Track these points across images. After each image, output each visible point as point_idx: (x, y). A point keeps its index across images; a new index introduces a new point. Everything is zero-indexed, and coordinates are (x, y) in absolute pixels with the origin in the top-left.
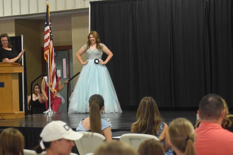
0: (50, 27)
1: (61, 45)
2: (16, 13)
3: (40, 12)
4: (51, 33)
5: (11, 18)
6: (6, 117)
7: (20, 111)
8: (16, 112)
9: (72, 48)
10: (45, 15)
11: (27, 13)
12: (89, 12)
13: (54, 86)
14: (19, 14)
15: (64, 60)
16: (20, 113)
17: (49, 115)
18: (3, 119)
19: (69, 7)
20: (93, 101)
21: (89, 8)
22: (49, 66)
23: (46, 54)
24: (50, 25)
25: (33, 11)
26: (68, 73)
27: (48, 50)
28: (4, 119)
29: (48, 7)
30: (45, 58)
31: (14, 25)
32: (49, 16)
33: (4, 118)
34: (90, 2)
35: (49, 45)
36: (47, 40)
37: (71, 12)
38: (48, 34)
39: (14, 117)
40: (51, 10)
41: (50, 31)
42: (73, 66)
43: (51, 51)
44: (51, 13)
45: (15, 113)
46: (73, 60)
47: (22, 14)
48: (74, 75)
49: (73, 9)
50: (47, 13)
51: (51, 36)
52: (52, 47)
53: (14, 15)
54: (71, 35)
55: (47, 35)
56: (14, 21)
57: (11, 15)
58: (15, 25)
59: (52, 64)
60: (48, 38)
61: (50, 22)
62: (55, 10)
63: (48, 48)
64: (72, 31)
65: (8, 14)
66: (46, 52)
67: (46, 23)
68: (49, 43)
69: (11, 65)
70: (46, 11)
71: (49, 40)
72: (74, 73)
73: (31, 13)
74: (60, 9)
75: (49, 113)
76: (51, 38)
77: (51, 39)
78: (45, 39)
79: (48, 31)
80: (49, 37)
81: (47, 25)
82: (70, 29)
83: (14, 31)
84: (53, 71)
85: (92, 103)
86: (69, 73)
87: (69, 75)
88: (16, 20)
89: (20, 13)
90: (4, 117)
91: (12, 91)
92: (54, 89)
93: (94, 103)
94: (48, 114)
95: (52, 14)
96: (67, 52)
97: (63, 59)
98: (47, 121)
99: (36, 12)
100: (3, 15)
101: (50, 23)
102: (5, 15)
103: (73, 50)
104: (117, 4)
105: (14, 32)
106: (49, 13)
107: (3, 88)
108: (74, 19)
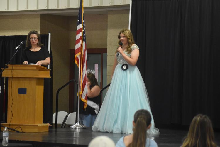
0: (83, 25)
1: (94, 47)
2: (43, 7)
3: (71, 7)
4: (83, 33)
6: (27, 130)
7: (43, 123)
8: (39, 125)
9: (106, 52)
10: (78, 11)
11: (56, 8)
12: (129, 10)
13: (84, 96)
14: (46, 9)
15: (97, 66)
16: (43, 126)
17: (77, 130)
18: (23, 132)
19: (106, 3)
21: (129, 5)
22: (79, 72)
23: (77, 57)
24: (83, 23)
25: (63, 6)
27: (80, 53)
28: (25, 132)
30: (76, 62)
32: (83, 12)
33: (24, 132)
35: (81, 47)
36: (78, 41)
37: (108, 9)
38: (81, 34)
39: (36, 130)
40: (85, 5)
41: (83, 30)
43: (83, 54)
44: (85, 8)
45: (37, 126)
46: (108, 66)
47: (50, 8)
48: (108, 84)
49: (111, 5)
50: (80, 9)
51: (84, 36)
52: (84, 50)
53: (40, 9)
54: (107, 36)
55: (79, 34)
56: (39, 16)
57: (36, 9)
58: (40, 21)
59: (84, 70)
60: (80, 39)
61: (84, 19)
62: (88, 6)
63: (79, 50)
64: (108, 31)
65: (32, 7)
66: (78, 55)
67: (78, 21)
68: (81, 45)
69: (35, 68)
70: (79, 7)
71: (81, 41)
72: (107, 82)
73: (60, 7)
74: (95, 3)
75: (77, 128)
76: (84, 38)
77: (84, 40)
78: (76, 39)
79: (80, 30)
80: (81, 37)
81: (80, 23)
82: (105, 29)
84: (84, 77)
85: (139, 119)
86: (101, 81)
88: (41, 15)
89: (48, 6)
90: (24, 130)
91: (35, 99)
92: (84, 99)
93: (141, 119)
94: (75, 128)
95: (86, 10)
96: (100, 56)
97: (95, 64)
98: (75, 136)
99: (67, 7)
100: (27, 9)
101: (83, 21)
102: (30, 9)
103: (108, 54)
105: (39, 30)
106: (83, 9)
107: (25, 95)
108: (111, 18)
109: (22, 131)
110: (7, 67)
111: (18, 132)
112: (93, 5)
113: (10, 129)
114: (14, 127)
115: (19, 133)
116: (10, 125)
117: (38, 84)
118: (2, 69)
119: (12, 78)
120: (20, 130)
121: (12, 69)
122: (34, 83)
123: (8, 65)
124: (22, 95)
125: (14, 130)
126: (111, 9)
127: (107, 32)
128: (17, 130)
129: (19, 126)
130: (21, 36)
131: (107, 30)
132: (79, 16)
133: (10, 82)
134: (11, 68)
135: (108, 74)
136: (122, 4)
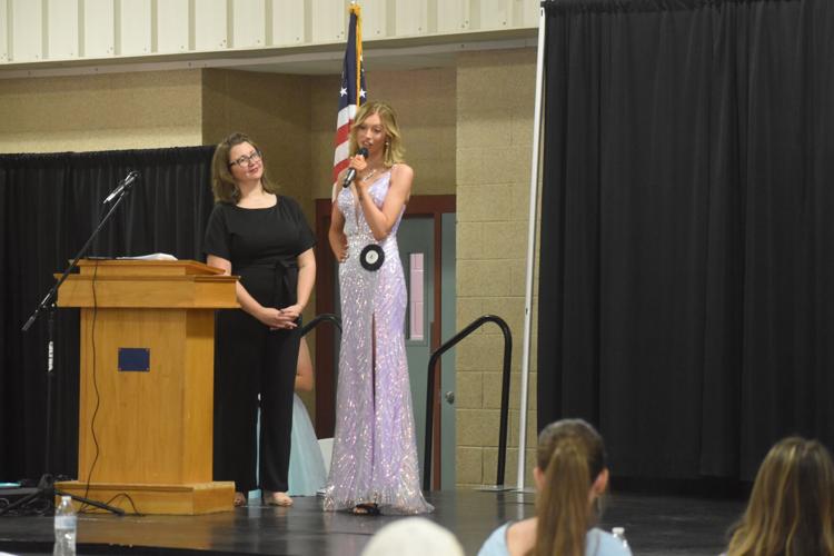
2: (210, 41)
3: (317, 40)
5: (184, 65)
6: (153, 506)
8: (198, 486)
9: (453, 209)
10: (342, 55)
11: (261, 45)
12: (536, 48)
14: (224, 48)
15: (417, 261)
16: (214, 492)
18: (137, 515)
19: (450, 25)
20: (562, 443)
21: (537, 30)
25: (288, 36)
26: (432, 319)
28: (144, 515)
29: (354, 19)
31: (200, 95)
32: (360, 58)
33: (142, 512)
34: (543, 5)
37: (457, 47)
39: (186, 507)
40: (366, 33)
42: (458, 286)
44: (368, 45)
45: (191, 490)
46: (458, 263)
47: (238, 46)
48: (460, 328)
49: (466, 30)
50: (350, 47)
53: (200, 49)
54: (453, 148)
57: (186, 50)
58: (204, 97)
61: (363, 87)
62: (383, 36)
64: (458, 129)
65: (172, 43)
67: (343, 92)
69: (181, 272)
70: (344, 39)
72: (457, 321)
73: (277, 43)
74: (409, 27)
81: (350, 100)
82: (447, 122)
83: (200, 121)
86: (435, 318)
87: (435, 328)
88: (208, 72)
89: (230, 40)
90: (142, 506)
91: (183, 392)
96: (430, 224)
97: (413, 256)
99: (301, 43)
100: (153, 50)
101: (361, 93)
102: (162, 50)
103: (460, 215)
104: (665, 14)
105: (200, 129)
106: (359, 48)
107: (145, 373)
108: (469, 80)
109: (133, 512)
110: (76, 270)
111: (119, 513)
112: (400, 34)
113: (89, 503)
114: (104, 497)
115: (125, 519)
116: (88, 488)
117: (193, 332)
118: (58, 276)
119: (96, 309)
120: (126, 506)
121: (95, 278)
122: (177, 327)
123: (81, 262)
124: (133, 375)
125: (106, 507)
126: (469, 47)
127: (455, 133)
128: (114, 505)
129: (123, 492)
130: (133, 152)
131: (455, 125)
132: (347, 76)
133: (86, 326)
134: (91, 272)
135: (459, 293)
136: (510, 26)
